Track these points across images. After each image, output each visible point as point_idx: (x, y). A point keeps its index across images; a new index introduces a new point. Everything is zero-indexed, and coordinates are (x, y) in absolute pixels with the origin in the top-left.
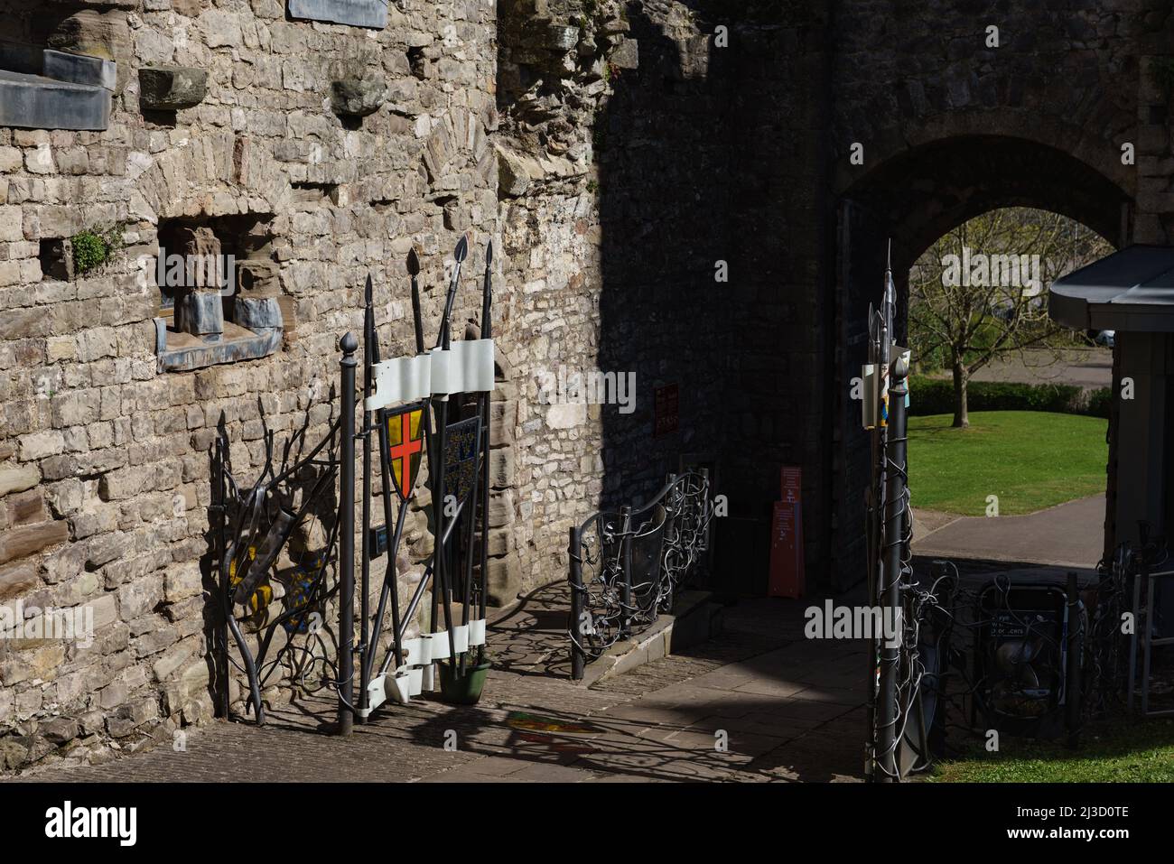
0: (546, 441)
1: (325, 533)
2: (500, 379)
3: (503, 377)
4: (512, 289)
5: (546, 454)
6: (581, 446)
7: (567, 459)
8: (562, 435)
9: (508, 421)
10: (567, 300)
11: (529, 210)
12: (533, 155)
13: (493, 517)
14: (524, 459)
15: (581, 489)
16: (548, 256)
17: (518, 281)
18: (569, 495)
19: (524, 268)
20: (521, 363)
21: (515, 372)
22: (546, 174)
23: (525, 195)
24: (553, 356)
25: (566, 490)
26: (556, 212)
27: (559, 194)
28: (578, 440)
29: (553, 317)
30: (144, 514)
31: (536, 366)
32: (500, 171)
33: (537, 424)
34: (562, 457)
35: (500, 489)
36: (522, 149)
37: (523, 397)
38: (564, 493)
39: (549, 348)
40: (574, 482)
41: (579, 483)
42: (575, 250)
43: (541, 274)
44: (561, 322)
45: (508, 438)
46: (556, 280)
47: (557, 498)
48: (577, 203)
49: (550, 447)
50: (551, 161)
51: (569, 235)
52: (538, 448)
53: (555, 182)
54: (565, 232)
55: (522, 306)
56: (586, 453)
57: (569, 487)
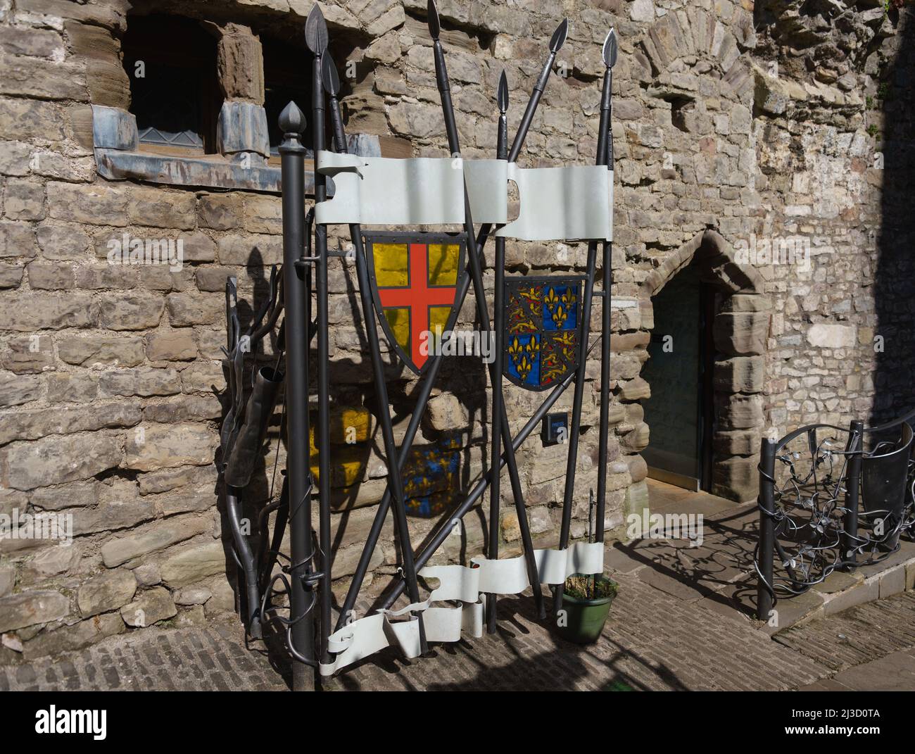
0: (807, 356)
1: (467, 412)
2: (752, 292)
3: (754, 289)
4: (769, 207)
5: (806, 369)
6: (848, 367)
7: (831, 375)
8: (827, 353)
9: (759, 331)
10: (837, 230)
11: (792, 134)
12: (797, 80)
13: (739, 420)
14: (778, 370)
15: (847, 405)
16: (815, 185)
17: (776, 201)
18: (831, 408)
19: (785, 189)
20: (776, 280)
21: (770, 287)
22: (810, 96)
23: (783, 115)
24: (819, 279)
25: (828, 403)
26: (826, 144)
27: (829, 124)
28: (845, 359)
29: (820, 244)
30: (67, 355)
31: (797, 286)
32: (756, 89)
33: (797, 339)
34: (825, 372)
35: (747, 394)
36: (785, 74)
37: (779, 312)
38: (825, 406)
39: (814, 272)
40: (837, 397)
41: (844, 398)
42: (849, 185)
43: (807, 199)
44: (831, 250)
45: (758, 347)
46: (824, 208)
47: (817, 410)
48: (852, 140)
49: (811, 362)
50: (817, 87)
51: (842, 169)
52: (797, 362)
53: (822, 108)
54: (838, 166)
55: (781, 225)
56: (853, 373)
57: (832, 400)
